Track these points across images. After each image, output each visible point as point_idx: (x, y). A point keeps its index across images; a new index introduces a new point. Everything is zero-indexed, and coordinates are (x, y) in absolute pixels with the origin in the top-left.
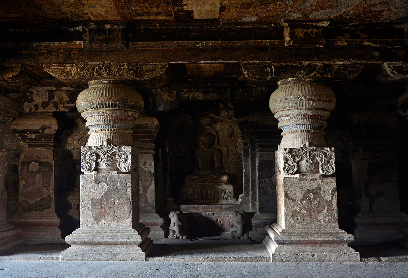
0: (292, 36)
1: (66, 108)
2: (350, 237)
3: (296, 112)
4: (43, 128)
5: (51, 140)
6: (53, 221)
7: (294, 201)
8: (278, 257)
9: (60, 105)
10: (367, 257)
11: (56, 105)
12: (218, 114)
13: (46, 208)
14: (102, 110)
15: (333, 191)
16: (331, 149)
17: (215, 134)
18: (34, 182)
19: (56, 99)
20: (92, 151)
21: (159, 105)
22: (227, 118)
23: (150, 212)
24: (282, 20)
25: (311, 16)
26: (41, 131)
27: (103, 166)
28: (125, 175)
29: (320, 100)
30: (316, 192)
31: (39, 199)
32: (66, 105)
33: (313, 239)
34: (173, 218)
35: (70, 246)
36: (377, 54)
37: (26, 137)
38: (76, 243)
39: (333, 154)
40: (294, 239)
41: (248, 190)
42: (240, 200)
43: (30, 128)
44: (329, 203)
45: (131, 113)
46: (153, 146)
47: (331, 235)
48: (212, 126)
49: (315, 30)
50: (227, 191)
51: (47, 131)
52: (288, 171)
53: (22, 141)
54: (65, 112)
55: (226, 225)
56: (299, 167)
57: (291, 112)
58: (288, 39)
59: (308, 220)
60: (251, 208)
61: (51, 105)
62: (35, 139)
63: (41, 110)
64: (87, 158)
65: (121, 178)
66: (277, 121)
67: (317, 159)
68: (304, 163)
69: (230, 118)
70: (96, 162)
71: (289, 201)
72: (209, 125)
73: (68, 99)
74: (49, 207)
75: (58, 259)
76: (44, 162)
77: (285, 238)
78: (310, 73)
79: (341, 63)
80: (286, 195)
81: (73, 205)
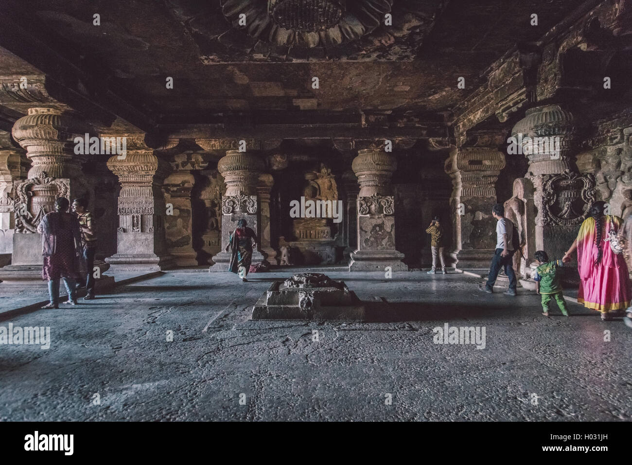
0: (367, 121)
1: (201, 167)
2: (403, 255)
3: (368, 172)
4: (184, 183)
5: (189, 192)
6: (191, 254)
7: (366, 232)
8: (353, 268)
9: (196, 165)
10: (413, 268)
11: (193, 164)
12: (319, 171)
13: (186, 245)
14: (237, 171)
15: (392, 226)
16: (391, 197)
17: (317, 187)
18: (176, 225)
19: (193, 160)
20: (230, 199)
21: (274, 165)
22: (327, 174)
23: (267, 247)
24: (360, 110)
25: (379, 108)
26: (181, 185)
27: (238, 210)
28: (252, 215)
29: (384, 164)
30: (381, 226)
31: (180, 238)
32: (201, 165)
33: (377, 256)
34: (284, 251)
35: (215, 263)
36: (424, 132)
37: (169, 190)
38: (219, 261)
39: (393, 201)
40: (364, 256)
41: (342, 230)
42: (335, 238)
43: (173, 182)
44: (390, 233)
45: (256, 173)
46: (269, 196)
47: (390, 254)
48: (315, 181)
49: (382, 117)
50: (326, 231)
51: (186, 185)
52: (362, 212)
53: (166, 193)
54: (200, 170)
55: (324, 256)
56: (370, 210)
57: (365, 172)
58: (364, 123)
59: (375, 244)
60: (343, 243)
61: (189, 165)
62: (176, 191)
63: (181, 168)
64: (227, 204)
65: (250, 218)
66: (357, 178)
67: (382, 204)
68: (373, 207)
69: (329, 175)
70: (233, 206)
71: (362, 232)
72: (312, 180)
73: (203, 160)
74: (188, 244)
75: (208, 271)
76: (184, 209)
77: (359, 256)
78: (379, 146)
79: (400, 139)
80: (361, 228)
81: (206, 242)
